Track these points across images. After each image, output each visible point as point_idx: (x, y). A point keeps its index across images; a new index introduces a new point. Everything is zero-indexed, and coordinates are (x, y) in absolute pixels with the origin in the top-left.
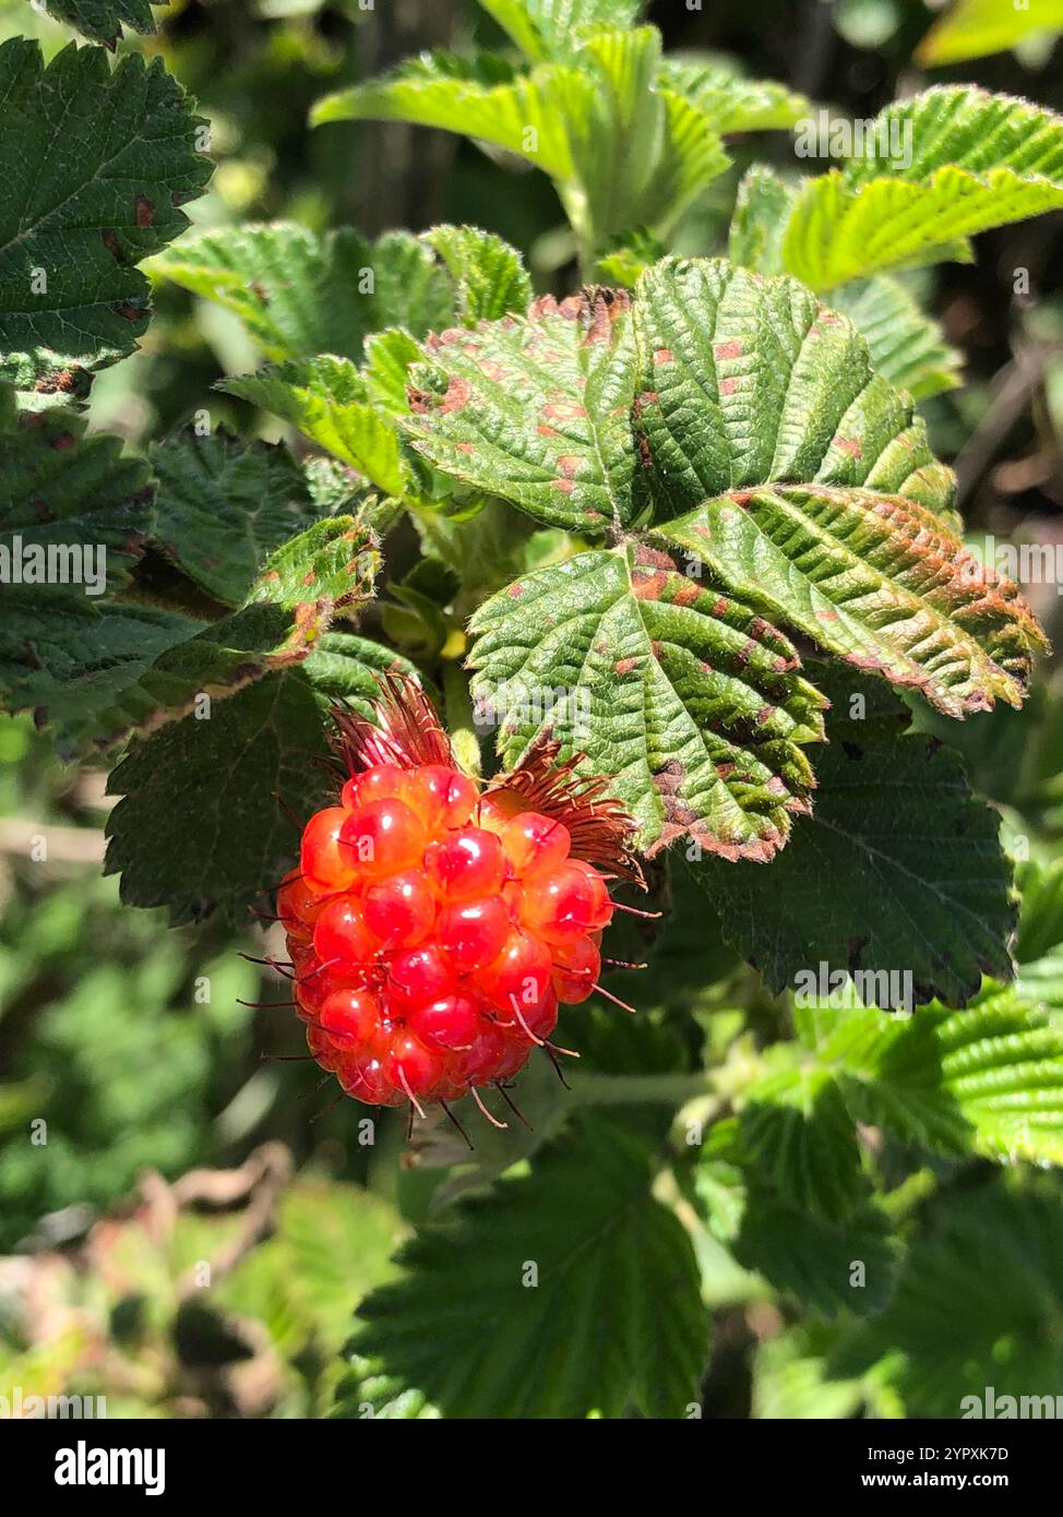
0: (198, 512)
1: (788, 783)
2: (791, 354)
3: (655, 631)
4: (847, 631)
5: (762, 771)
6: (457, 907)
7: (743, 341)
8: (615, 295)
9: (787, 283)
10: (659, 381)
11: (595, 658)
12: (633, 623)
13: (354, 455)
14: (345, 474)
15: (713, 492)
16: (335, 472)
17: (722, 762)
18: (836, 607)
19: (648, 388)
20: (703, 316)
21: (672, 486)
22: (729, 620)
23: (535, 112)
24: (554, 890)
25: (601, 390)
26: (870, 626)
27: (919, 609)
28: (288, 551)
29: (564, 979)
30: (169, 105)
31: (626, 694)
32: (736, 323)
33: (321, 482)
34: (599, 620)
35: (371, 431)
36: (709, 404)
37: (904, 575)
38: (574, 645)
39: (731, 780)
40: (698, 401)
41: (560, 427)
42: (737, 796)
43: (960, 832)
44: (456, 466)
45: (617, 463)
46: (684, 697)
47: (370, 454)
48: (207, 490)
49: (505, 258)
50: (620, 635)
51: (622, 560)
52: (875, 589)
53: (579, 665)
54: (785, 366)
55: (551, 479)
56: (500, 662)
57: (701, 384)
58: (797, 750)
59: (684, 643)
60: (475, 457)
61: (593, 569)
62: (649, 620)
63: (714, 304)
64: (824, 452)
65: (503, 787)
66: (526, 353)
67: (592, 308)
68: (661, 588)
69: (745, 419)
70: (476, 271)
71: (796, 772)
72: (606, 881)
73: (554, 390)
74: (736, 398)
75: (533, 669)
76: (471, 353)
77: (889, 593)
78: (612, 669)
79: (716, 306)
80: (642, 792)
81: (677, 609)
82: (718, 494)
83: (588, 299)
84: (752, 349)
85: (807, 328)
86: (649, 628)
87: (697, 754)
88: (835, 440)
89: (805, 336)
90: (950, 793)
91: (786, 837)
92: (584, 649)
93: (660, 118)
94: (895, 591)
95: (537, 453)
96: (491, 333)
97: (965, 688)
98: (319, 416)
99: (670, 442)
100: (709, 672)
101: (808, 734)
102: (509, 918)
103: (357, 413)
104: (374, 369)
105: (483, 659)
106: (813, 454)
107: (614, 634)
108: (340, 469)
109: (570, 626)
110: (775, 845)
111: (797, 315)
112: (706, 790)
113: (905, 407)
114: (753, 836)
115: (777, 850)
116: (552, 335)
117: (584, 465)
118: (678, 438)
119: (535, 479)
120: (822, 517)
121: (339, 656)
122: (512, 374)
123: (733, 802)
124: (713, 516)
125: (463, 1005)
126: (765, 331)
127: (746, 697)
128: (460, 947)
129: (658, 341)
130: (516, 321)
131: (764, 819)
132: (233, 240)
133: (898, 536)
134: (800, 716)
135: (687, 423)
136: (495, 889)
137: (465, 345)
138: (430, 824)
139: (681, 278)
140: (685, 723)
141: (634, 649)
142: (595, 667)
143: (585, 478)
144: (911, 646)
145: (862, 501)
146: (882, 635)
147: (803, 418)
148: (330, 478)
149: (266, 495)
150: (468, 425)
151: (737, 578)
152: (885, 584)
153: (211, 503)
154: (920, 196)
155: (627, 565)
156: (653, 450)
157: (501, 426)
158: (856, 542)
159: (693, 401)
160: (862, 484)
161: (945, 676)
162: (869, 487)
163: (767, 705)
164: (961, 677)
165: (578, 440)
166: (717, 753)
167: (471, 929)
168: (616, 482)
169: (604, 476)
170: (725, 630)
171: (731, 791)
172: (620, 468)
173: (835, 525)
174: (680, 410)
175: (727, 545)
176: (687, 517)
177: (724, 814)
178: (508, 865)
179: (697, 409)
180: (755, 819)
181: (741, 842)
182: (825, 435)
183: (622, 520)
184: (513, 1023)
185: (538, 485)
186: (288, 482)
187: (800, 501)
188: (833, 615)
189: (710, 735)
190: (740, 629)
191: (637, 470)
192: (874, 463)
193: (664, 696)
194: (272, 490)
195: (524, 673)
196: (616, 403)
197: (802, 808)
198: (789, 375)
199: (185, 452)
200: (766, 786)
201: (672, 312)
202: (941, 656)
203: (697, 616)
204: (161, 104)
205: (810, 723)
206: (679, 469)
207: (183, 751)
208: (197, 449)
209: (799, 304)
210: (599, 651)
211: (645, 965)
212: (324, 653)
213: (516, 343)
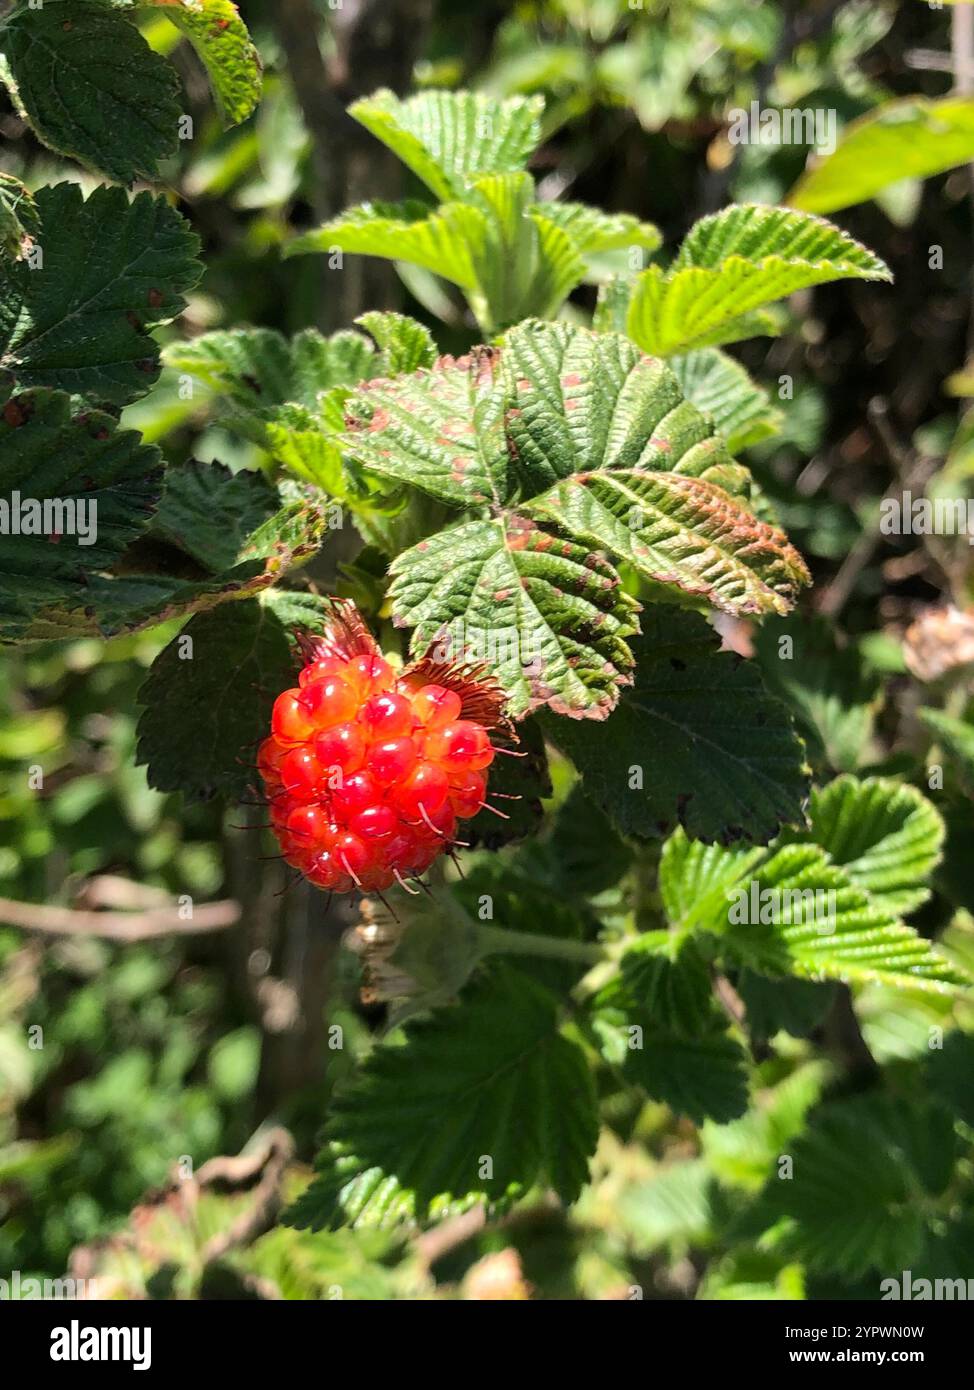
0: (199, 516)
1: (617, 666)
2: (618, 383)
3: (523, 571)
4: (655, 561)
5: (600, 659)
6: (381, 743)
7: (582, 374)
8: (493, 351)
9: (616, 337)
10: (521, 402)
11: (481, 590)
12: (507, 566)
13: (311, 470)
14: (306, 490)
15: (563, 476)
16: (299, 488)
17: (571, 656)
18: (649, 548)
19: (513, 406)
20: (553, 359)
21: (533, 473)
22: (572, 558)
23: (445, 239)
24: (448, 734)
25: (484, 414)
26: (675, 559)
27: (708, 546)
28: (263, 530)
29: (460, 798)
30: (171, 226)
31: (501, 614)
32: (577, 363)
33: (288, 496)
34: (482, 565)
35: (322, 451)
36: (558, 416)
37: (699, 527)
38: (465, 581)
39: (579, 667)
40: (550, 414)
41: (455, 439)
42: (582, 678)
43: (761, 722)
44: (379, 464)
45: (495, 462)
46: (544, 614)
47: (322, 468)
48: (205, 502)
49: (417, 333)
50: (499, 574)
51: (499, 527)
52: (675, 533)
53: (468, 595)
54: (614, 393)
55: (447, 473)
56: (411, 593)
57: (552, 402)
58: (621, 641)
59: (543, 577)
60: (393, 459)
61: (479, 532)
62: (519, 564)
63: (561, 352)
64: (643, 449)
65: (414, 672)
66: (431, 394)
67: (479, 362)
68: (527, 542)
69: (584, 426)
70: (396, 341)
71: (622, 657)
72: (488, 732)
73: (450, 415)
74: (579, 410)
75: (435, 597)
76: (391, 394)
77: (685, 537)
78: (492, 597)
79: (562, 351)
80: (515, 680)
81: (537, 555)
82: (566, 477)
83: (475, 356)
84: (588, 380)
85: (631, 366)
86: (519, 568)
87: (553, 652)
88: (651, 440)
89: (629, 371)
90: (752, 694)
91: (616, 702)
92: (473, 584)
93: (534, 238)
94: (690, 535)
95: (438, 456)
96: (406, 381)
97: (741, 599)
98: (284, 443)
99: (530, 443)
100: (561, 594)
101: (628, 630)
102: (416, 754)
103: (310, 438)
104: (324, 414)
105: (399, 591)
106: (635, 449)
107: (494, 575)
108: (303, 486)
109: (463, 569)
110: (608, 708)
111: (624, 359)
112: (561, 675)
113: (707, 422)
114: (594, 704)
115: (610, 712)
116: (451, 382)
117: (473, 464)
118: (536, 440)
119: (436, 473)
120: (639, 490)
121: (302, 608)
122: (420, 406)
123: (580, 682)
124: (562, 492)
125: (386, 811)
126: (598, 367)
127: (586, 609)
128: (382, 770)
129: (520, 375)
130: (424, 373)
131: (602, 692)
132: (224, 342)
133: (693, 501)
134: (623, 618)
135: (542, 430)
136: (406, 733)
137: (387, 389)
138: (361, 692)
139: (537, 334)
140: (545, 632)
141: (508, 584)
142: (481, 596)
143: (473, 473)
144: (702, 571)
145: (669, 480)
146: (681, 565)
147: (626, 425)
148: (296, 493)
149: (248, 507)
150: (388, 440)
151: (577, 529)
152: (684, 531)
153: (207, 510)
154: (714, 280)
155: (503, 529)
156: (518, 448)
157: (412, 439)
158: (664, 505)
159: (546, 414)
160: (671, 470)
161: (727, 591)
162: (676, 472)
163: (601, 613)
164: (739, 592)
165: (468, 448)
166: (568, 650)
167: (389, 758)
168: (495, 474)
169: (485, 471)
170: (569, 565)
171: (578, 675)
172: (497, 465)
173: (649, 494)
174: (536, 421)
175: (571, 509)
176: (545, 494)
177: (574, 691)
178: (417, 719)
179: (549, 419)
180: (594, 693)
181: (585, 708)
182: (642, 436)
183: (500, 502)
184: (421, 821)
185: (439, 477)
186: (266, 496)
187: (625, 480)
188: (646, 551)
189: (562, 638)
190: (579, 563)
191: (509, 463)
192: (681, 457)
193: (530, 614)
194: (254, 503)
195: (429, 600)
196: (495, 422)
197: (626, 681)
198: (616, 397)
199: (190, 477)
200: (602, 669)
201: (530, 356)
202: (724, 578)
203: (552, 558)
204: (165, 226)
205: (629, 622)
206: (538, 461)
207: (190, 673)
208: (198, 476)
209: (625, 350)
210: (483, 585)
211: (520, 797)
212: (292, 606)
213: (425, 388)
